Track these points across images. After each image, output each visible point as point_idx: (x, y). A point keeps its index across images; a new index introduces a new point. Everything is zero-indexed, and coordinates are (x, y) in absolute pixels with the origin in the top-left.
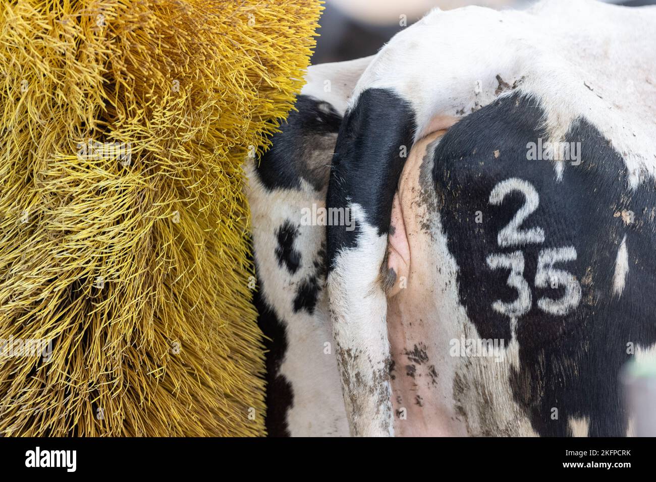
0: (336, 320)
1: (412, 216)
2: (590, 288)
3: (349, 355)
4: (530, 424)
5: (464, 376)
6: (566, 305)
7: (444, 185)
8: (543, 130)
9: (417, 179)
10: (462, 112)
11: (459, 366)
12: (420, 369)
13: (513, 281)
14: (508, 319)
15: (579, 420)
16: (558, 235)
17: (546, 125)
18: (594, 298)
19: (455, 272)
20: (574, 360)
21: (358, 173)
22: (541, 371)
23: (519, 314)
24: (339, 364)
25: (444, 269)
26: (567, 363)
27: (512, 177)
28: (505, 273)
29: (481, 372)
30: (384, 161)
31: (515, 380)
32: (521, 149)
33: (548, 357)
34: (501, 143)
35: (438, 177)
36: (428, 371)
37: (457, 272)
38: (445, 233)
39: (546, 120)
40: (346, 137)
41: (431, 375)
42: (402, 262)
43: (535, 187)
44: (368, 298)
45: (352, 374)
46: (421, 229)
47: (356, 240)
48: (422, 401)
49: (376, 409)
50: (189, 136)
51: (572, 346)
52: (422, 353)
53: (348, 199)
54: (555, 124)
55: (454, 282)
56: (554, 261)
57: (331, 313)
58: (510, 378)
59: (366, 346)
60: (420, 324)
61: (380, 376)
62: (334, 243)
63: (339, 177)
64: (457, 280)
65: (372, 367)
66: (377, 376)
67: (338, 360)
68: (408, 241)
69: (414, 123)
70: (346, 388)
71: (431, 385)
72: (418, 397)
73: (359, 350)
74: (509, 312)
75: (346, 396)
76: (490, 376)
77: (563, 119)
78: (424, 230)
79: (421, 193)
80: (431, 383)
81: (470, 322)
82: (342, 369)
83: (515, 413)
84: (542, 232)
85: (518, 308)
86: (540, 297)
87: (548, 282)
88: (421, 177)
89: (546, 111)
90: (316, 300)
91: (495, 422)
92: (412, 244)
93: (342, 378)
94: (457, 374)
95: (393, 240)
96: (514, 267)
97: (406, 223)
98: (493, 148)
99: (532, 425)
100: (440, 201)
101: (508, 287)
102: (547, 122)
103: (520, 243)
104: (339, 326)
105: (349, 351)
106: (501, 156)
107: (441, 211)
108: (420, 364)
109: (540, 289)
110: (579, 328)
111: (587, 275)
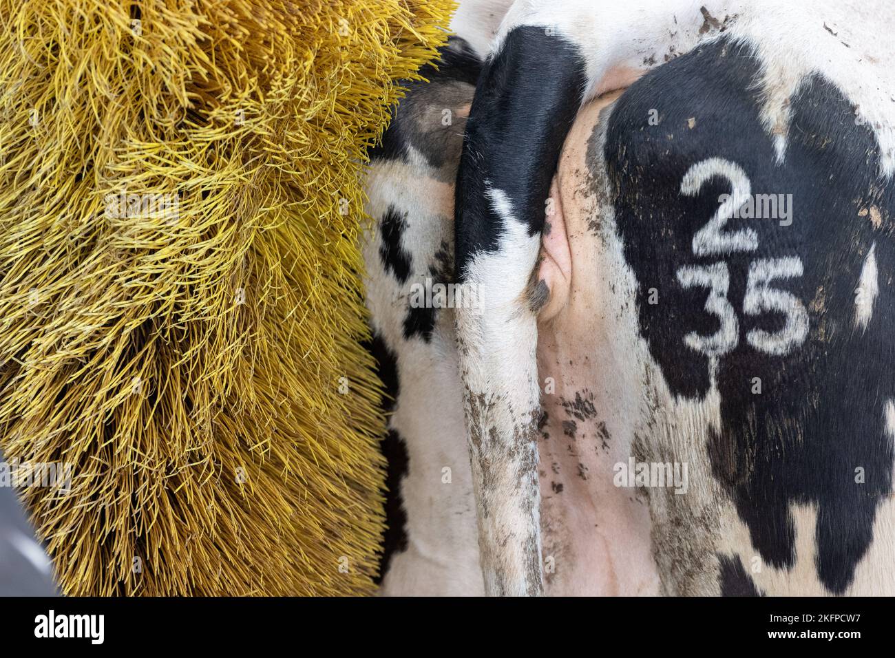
0: (464, 353)
1: (576, 210)
2: (821, 317)
3: (483, 403)
4: (735, 511)
5: (646, 438)
6: (787, 340)
7: (618, 168)
8: (759, 90)
9: (583, 158)
10: (652, 61)
11: (639, 423)
12: (585, 427)
13: (713, 305)
14: (706, 359)
15: (804, 506)
16: (777, 240)
17: (764, 83)
18: (827, 331)
19: (633, 290)
20: (797, 419)
21: (501, 146)
22: (750, 435)
23: (721, 352)
24: (466, 416)
25: (619, 286)
26: (786, 423)
27: (713, 156)
28: (702, 293)
29: (669, 433)
30: (539, 130)
31: (715, 447)
32: (726, 117)
33: (760, 414)
34: (699, 107)
35: (610, 155)
36: (596, 430)
37: (637, 291)
38: (620, 235)
39: (763, 77)
40: (486, 95)
41: (601, 436)
42: (558, 273)
43: (746, 171)
44: (512, 322)
45: (485, 429)
46: (589, 229)
47: (496, 241)
48: (586, 473)
49: (516, 481)
50: (311, 112)
51: (795, 400)
52: (587, 404)
53: (486, 182)
54: (775, 83)
55: (632, 305)
56: (771, 277)
57: (459, 343)
58: (707, 444)
59: (506, 390)
60: (585, 363)
61: (525, 434)
62: (466, 244)
63: (474, 151)
64: (637, 303)
65: (514, 420)
66: (521, 433)
67: (465, 410)
68: (569, 245)
69: (583, 75)
70: (476, 450)
71: (600, 449)
72: (581, 465)
73: (496, 396)
74: (708, 349)
75: (475, 461)
76: (681, 440)
77: (788, 75)
78: (592, 231)
79: (589, 178)
80: (600, 448)
81: (653, 362)
82: (471, 423)
83: (715, 493)
84: (755, 236)
85: (719, 344)
86: (750, 329)
87: (761, 306)
88: (588, 155)
89: (763, 64)
90: (433, 323)
91: (688, 505)
92: (575, 249)
93: (470, 436)
94: (637, 437)
95: (548, 242)
96: (714, 285)
97: (567, 220)
98: (688, 114)
99: (738, 512)
100: (614, 190)
101: (706, 314)
102: (765, 79)
103: (724, 251)
104: (469, 362)
105: (482, 397)
106: (698, 125)
107: (616, 204)
108: (584, 421)
109: (751, 317)
110: (805, 375)
111: (818, 299)
